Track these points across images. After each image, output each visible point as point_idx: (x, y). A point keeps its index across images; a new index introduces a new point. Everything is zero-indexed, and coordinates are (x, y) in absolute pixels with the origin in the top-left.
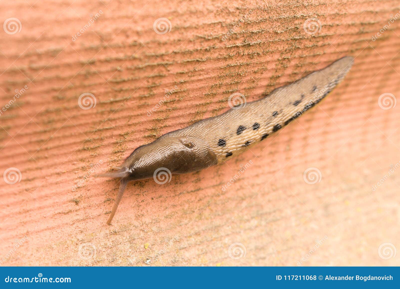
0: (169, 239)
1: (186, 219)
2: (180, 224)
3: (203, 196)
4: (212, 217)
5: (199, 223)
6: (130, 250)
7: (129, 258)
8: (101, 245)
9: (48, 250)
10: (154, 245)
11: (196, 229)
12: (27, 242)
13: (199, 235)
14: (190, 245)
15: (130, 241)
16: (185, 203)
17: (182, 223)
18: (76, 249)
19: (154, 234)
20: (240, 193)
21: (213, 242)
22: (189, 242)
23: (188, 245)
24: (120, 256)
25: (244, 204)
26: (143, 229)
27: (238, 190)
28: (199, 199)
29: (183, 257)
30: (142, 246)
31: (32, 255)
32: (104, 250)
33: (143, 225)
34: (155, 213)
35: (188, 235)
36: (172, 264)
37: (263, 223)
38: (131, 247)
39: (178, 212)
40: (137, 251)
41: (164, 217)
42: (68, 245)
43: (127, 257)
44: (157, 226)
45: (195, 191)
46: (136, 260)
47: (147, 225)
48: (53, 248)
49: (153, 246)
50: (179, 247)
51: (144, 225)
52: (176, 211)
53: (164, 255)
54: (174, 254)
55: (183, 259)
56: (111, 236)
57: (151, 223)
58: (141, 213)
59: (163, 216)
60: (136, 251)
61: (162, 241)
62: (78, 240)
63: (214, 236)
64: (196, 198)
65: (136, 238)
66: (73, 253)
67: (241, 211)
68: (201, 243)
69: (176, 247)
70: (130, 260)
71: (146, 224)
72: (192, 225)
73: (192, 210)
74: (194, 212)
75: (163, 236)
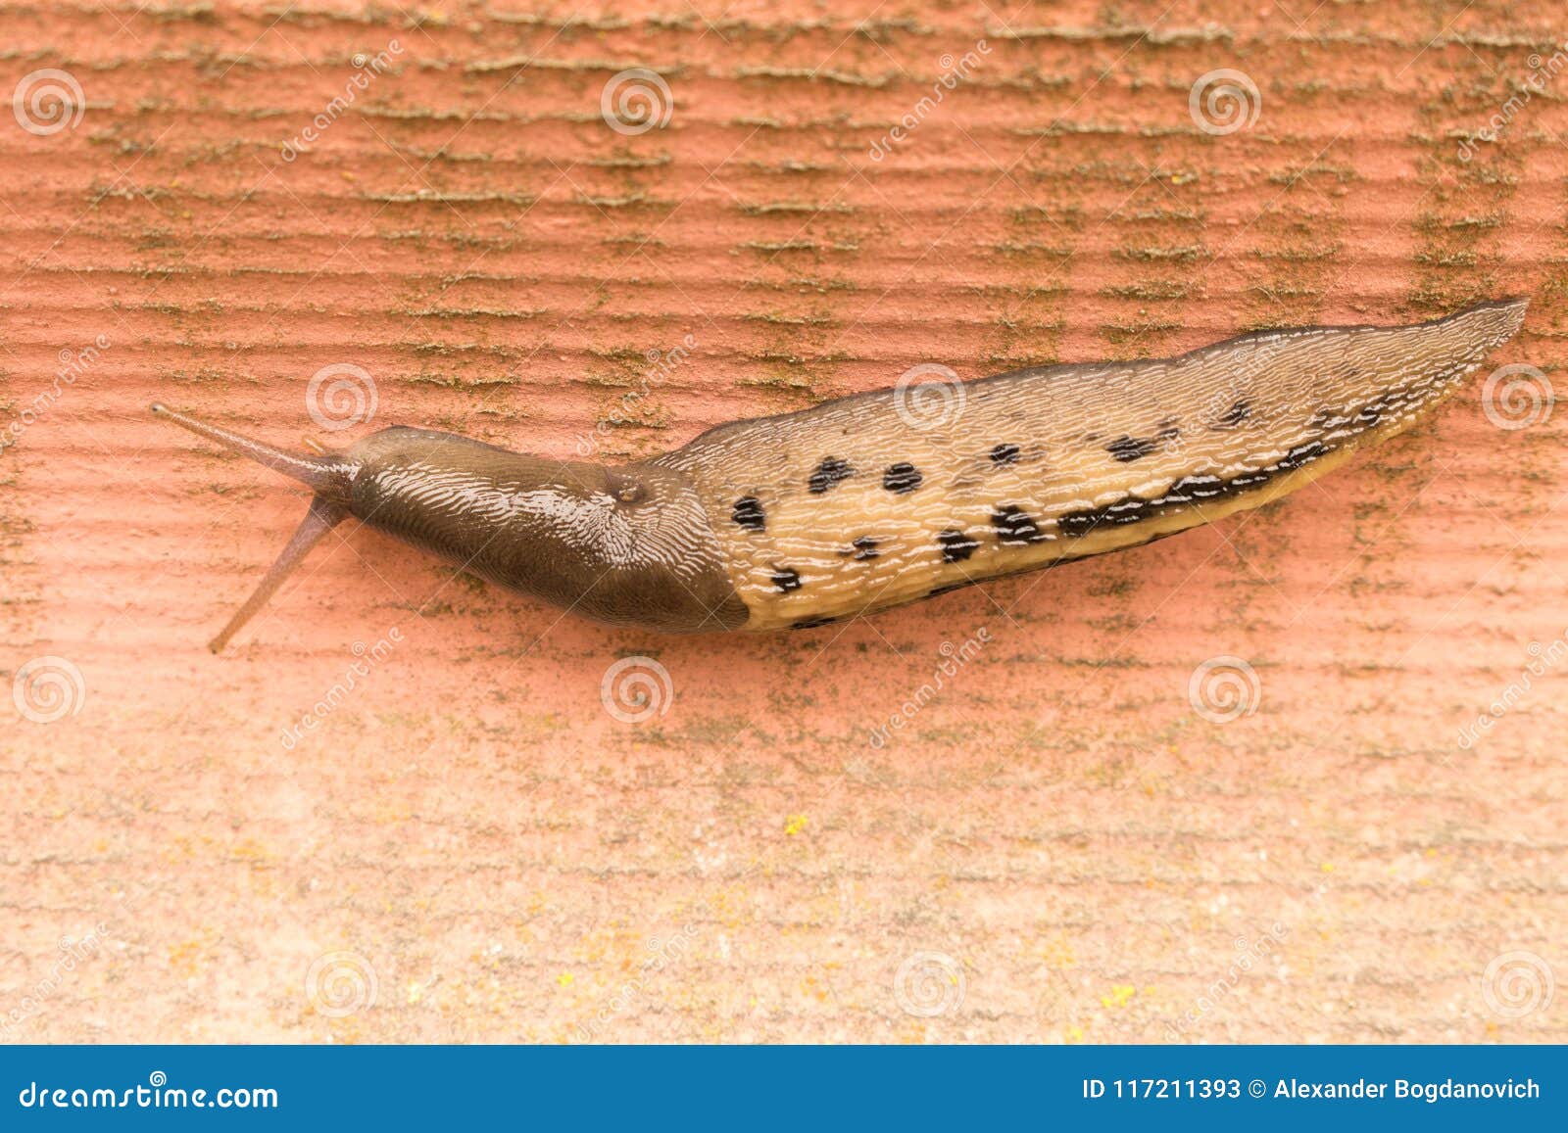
0: (919, 826)
1: (1032, 769)
2: (997, 781)
3: (1150, 697)
4: (1179, 792)
5: (1101, 801)
6: (712, 821)
7: (696, 852)
8: (585, 768)
9: (341, 727)
10: (837, 829)
11: (1075, 820)
12: (254, 680)
13: (1082, 845)
14: (1015, 876)
15: (722, 788)
16: (1041, 702)
17: (1009, 778)
18: (465, 756)
19: (850, 789)
20: (1372, 730)
21: (1143, 894)
22: (1014, 863)
23: (1004, 873)
24: (656, 830)
25: (1383, 777)
26: (798, 756)
27: (1358, 710)
28: (1122, 702)
29: (959, 913)
30: (776, 820)
31: (270, 729)
32: (591, 789)
33: (800, 738)
34: (874, 705)
35: (1023, 832)
36: (893, 924)
37: (1463, 882)
38: (719, 811)
39: (997, 732)
40: (746, 831)
41: (920, 732)
42: (431, 732)
43: (689, 844)
44: (872, 762)
45: (1099, 665)
46: (730, 864)
47: (824, 745)
48: (363, 727)
49: (830, 834)
50: (954, 871)
51: (809, 743)
52: (985, 724)
53: (869, 880)
54: (919, 889)
55: (955, 918)
56: (638, 746)
57: (847, 742)
58: (800, 689)
59: (914, 730)
60: (741, 833)
61: (879, 822)
62: (482, 724)
63: (1156, 871)
64: (1107, 693)
65: (755, 781)
66: (448, 767)
67: (1353, 805)
68: (1073, 881)
69: (942, 867)
70: (700, 859)
71: (817, 741)
72: (1058, 799)
73: (1077, 738)
74: (1080, 747)
75: (896, 806)
